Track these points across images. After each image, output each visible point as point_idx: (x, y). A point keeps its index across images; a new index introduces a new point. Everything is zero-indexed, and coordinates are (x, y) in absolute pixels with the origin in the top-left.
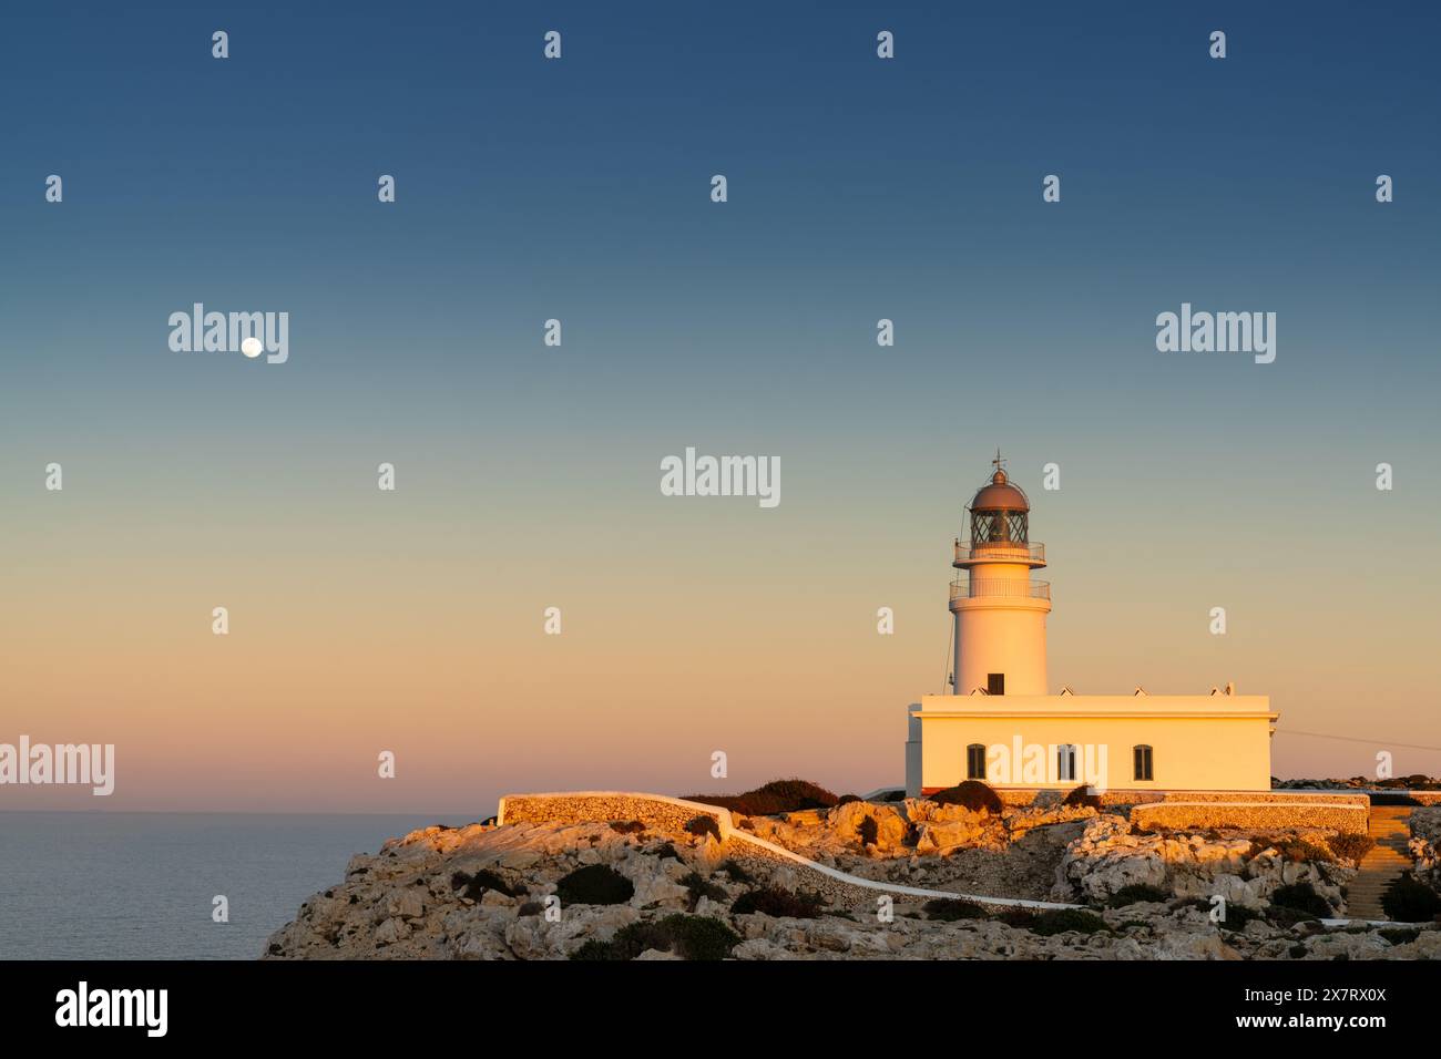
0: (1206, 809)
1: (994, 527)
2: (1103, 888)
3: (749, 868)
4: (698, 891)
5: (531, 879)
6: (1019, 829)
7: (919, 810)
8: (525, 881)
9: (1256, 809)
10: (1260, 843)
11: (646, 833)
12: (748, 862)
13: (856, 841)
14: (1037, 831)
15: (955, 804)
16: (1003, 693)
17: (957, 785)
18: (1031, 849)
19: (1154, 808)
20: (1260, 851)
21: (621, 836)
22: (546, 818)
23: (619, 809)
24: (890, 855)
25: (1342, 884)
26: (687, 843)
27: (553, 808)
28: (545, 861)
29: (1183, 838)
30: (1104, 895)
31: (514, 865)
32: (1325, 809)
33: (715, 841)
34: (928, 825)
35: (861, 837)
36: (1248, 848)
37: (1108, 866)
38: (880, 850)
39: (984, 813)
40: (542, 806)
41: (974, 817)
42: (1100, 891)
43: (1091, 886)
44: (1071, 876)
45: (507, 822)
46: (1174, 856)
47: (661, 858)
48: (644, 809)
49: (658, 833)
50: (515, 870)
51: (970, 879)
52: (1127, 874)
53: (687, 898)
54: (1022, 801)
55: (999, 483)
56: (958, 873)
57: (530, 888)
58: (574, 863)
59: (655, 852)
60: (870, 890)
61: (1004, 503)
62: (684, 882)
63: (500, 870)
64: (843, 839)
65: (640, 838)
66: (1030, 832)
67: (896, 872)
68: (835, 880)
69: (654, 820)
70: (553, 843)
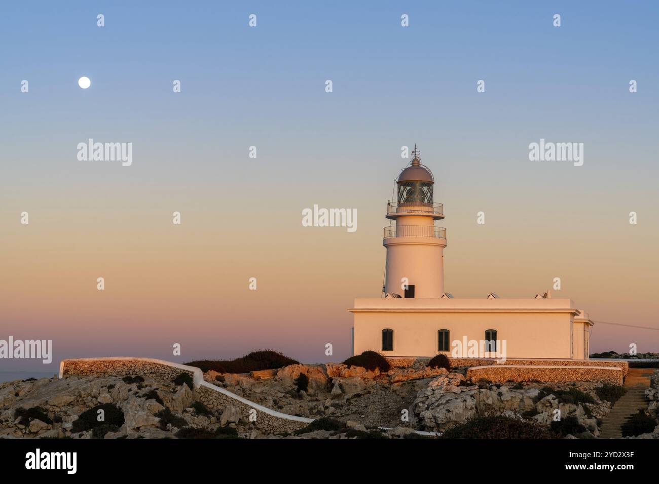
0: (519, 370)
1: (410, 193)
2: (433, 420)
3: (212, 406)
4: (166, 421)
5: (66, 413)
6: (397, 382)
7: (335, 370)
8: (62, 414)
9: (552, 370)
10: (547, 391)
11: (144, 384)
12: (211, 402)
13: (293, 389)
14: (408, 383)
15: (357, 366)
16: (414, 297)
17: (361, 354)
18: (403, 395)
19: (483, 369)
20: (545, 396)
21: (128, 385)
22: (88, 373)
23: (133, 368)
24: (315, 398)
25: (599, 417)
26: (171, 390)
27: (93, 368)
28: (78, 401)
29: (495, 388)
30: (433, 424)
31: (56, 404)
32: (597, 370)
33: (189, 389)
34: (339, 379)
35: (297, 387)
36: (537, 394)
37: (438, 406)
38: (308, 395)
39: (377, 372)
40: (86, 366)
41: (369, 374)
42: (431, 421)
43: (425, 418)
44: (416, 412)
45: (65, 376)
46: (485, 399)
47: (147, 399)
48: (148, 368)
49: (152, 383)
50: (57, 407)
51: (361, 413)
52: (448, 411)
53: (159, 425)
54: (405, 364)
55: (416, 164)
56: (354, 410)
57: (64, 418)
58: (95, 402)
59: (144, 396)
60: (286, 420)
61: (417, 177)
62: (159, 415)
63: (48, 407)
64: (285, 389)
65: (140, 387)
66: (405, 384)
67: (315, 409)
68: (265, 414)
69: (154, 375)
70: (84, 389)
